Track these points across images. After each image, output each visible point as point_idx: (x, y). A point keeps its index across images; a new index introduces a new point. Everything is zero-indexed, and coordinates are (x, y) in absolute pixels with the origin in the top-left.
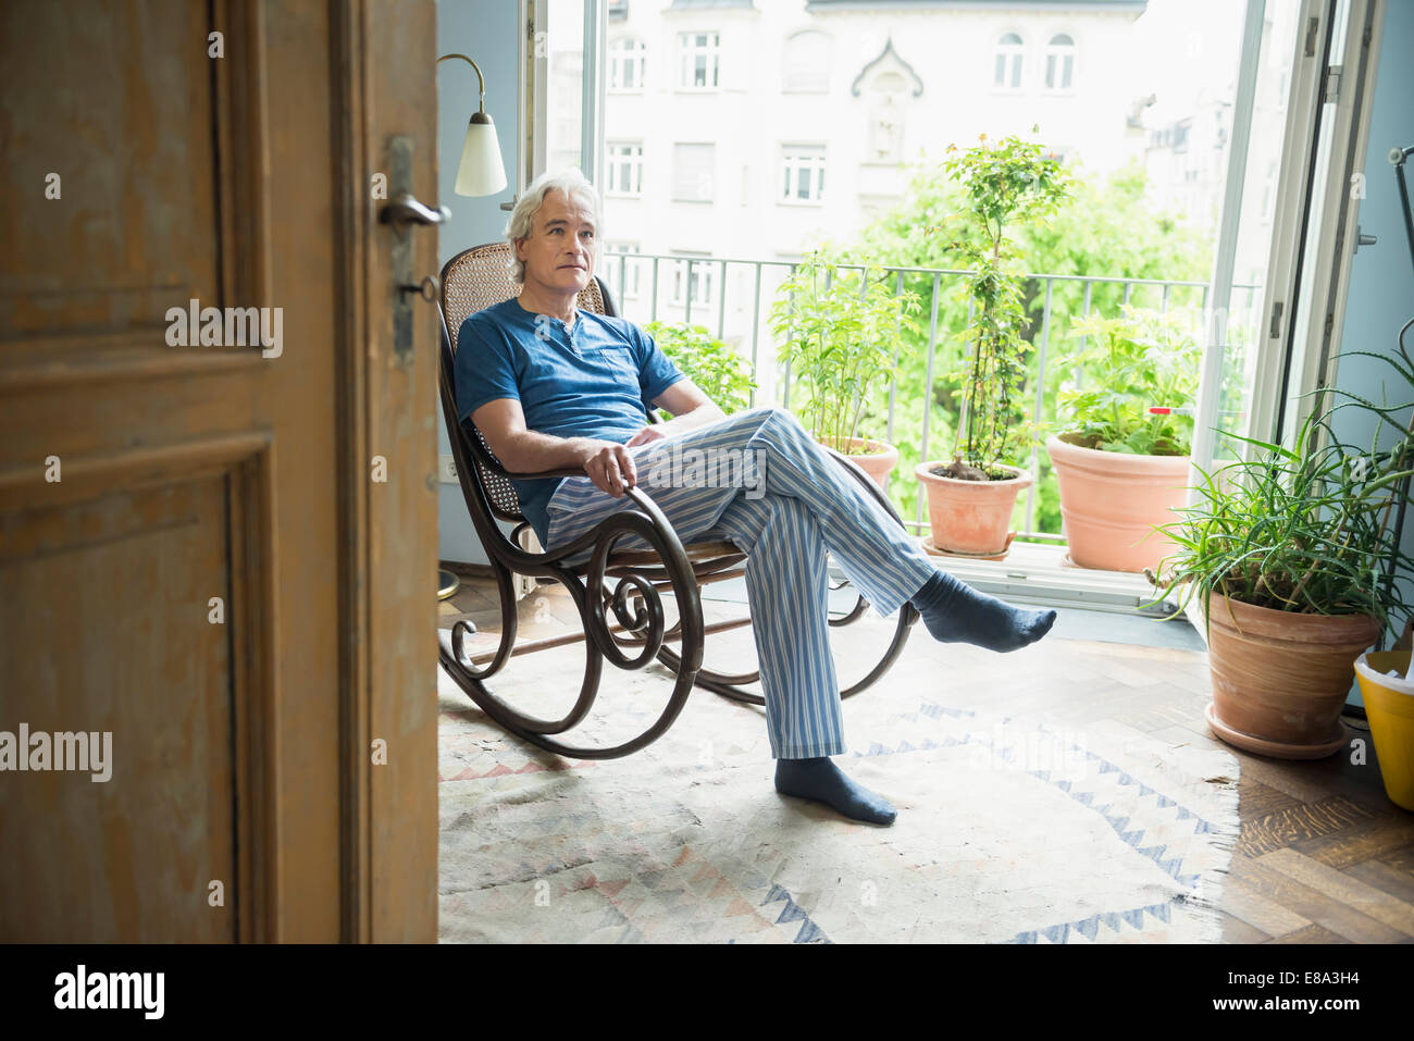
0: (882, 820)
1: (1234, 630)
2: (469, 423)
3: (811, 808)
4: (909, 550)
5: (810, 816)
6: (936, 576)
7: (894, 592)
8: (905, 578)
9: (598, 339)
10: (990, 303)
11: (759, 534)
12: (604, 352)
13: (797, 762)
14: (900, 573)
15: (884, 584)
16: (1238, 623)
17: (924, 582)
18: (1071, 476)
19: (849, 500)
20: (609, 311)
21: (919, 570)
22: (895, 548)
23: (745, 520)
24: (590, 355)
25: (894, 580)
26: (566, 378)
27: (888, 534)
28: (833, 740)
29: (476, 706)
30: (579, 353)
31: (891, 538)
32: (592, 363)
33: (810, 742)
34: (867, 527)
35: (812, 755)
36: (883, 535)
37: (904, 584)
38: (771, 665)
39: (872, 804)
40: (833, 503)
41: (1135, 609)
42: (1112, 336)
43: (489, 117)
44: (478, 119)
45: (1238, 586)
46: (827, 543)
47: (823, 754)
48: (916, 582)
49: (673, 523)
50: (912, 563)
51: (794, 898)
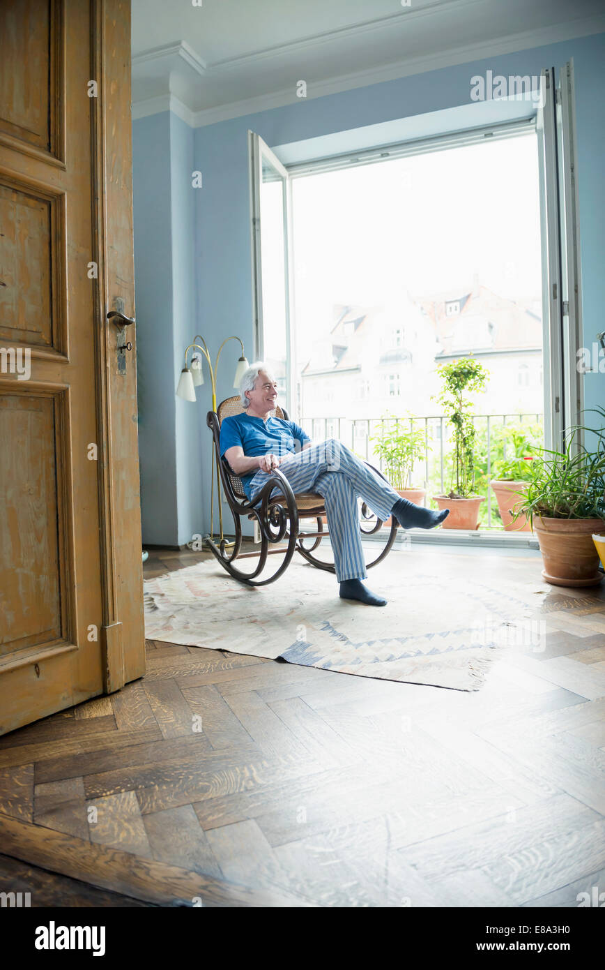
0: (381, 604)
1: (545, 530)
2: (223, 458)
3: (353, 601)
4: (389, 491)
5: (352, 604)
6: (400, 500)
7: (384, 509)
8: (387, 502)
9: (277, 426)
10: (460, 425)
11: (328, 488)
12: (279, 431)
13: (346, 581)
14: (385, 500)
15: (380, 505)
16: (546, 527)
17: (395, 502)
18: (500, 495)
19: (363, 471)
20: (286, 418)
21: (392, 498)
22: (382, 489)
23: (322, 483)
24: (273, 431)
25: (382, 503)
26: (262, 438)
27: (379, 484)
28: (360, 572)
29: (229, 574)
30: (268, 431)
31: (381, 486)
32: (273, 434)
33: (351, 573)
34: (371, 482)
35: (351, 578)
36: (377, 484)
37: (386, 503)
38: (335, 543)
39: (376, 598)
40: (355, 472)
41: (528, 546)
42: (514, 436)
43: (246, 359)
44: (242, 359)
45: (544, 511)
46: (356, 490)
47: (356, 577)
48: (391, 503)
49: (287, 478)
50: (389, 495)
51: (331, 624)
